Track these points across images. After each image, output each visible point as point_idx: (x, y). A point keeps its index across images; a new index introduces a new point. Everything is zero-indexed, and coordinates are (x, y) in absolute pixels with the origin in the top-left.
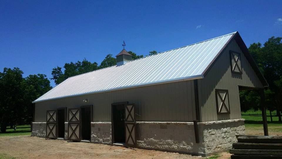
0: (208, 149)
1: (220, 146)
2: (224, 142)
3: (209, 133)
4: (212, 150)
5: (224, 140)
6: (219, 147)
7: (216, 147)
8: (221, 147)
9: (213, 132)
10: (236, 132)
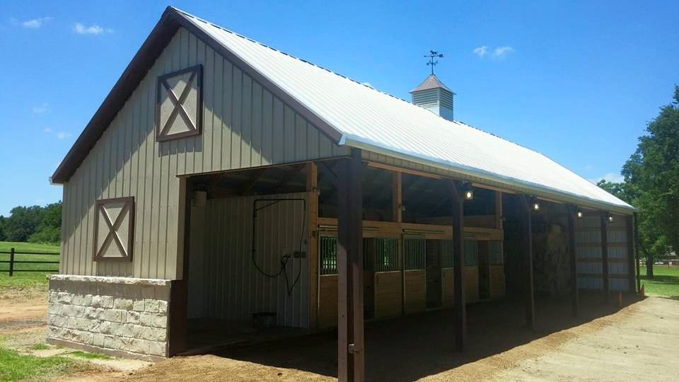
0: (52, 330)
1: (77, 332)
2: (90, 327)
3: (59, 297)
4: (59, 335)
5: (88, 322)
6: (74, 335)
7: (69, 332)
8: (79, 337)
9: (68, 299)
10: (132, 314)
